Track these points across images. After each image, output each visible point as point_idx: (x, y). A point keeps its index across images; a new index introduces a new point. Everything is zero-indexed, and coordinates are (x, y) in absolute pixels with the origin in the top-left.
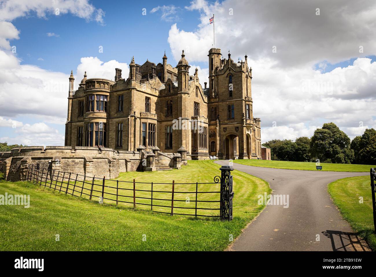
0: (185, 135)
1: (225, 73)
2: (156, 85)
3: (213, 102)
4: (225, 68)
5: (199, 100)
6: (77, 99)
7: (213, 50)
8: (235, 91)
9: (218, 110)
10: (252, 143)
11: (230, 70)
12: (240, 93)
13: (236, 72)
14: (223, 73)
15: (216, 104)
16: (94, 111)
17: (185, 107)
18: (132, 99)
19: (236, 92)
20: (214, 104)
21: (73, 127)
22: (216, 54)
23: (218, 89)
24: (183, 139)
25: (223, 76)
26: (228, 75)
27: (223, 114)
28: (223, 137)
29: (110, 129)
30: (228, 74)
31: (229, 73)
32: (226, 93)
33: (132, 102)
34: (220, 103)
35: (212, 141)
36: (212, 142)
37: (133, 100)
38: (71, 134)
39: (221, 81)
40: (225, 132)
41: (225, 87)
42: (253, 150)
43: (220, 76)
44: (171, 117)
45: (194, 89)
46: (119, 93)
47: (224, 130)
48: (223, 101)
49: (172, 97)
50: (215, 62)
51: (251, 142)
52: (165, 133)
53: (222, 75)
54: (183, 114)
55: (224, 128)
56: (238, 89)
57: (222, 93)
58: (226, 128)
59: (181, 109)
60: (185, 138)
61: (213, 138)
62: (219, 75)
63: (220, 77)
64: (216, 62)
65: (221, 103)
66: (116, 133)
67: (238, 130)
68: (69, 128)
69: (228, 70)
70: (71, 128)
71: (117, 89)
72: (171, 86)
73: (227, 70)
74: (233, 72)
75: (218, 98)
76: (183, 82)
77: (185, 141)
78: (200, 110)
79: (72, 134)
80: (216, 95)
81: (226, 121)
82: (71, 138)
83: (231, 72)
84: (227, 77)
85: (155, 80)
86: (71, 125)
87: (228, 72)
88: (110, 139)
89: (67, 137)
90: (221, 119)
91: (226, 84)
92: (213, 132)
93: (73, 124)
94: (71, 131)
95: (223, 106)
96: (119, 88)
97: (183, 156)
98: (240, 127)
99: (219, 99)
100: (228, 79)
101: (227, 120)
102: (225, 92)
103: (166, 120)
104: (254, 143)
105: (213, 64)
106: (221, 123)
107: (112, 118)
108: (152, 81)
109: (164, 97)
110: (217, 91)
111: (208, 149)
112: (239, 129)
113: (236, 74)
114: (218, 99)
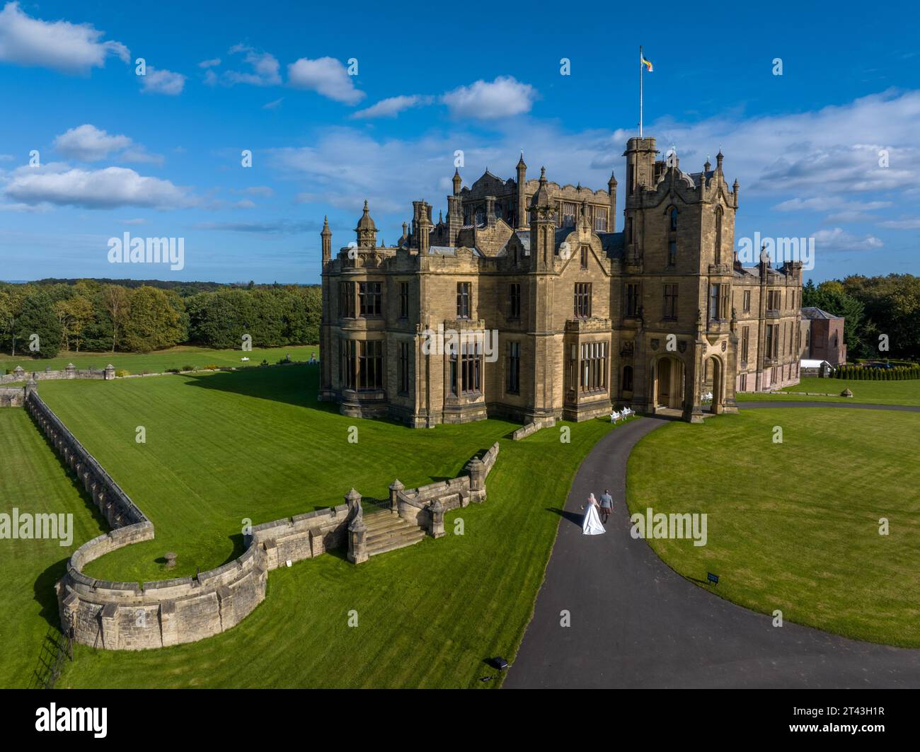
0: (542, 371)
1: (660, 204)
2: (495, 239)
3: (631, 272)
4: (662, 191)
5: (591, 275)
6: (336, 278)
7: (635, 143)
8: (684, 252)
9: (642, 295)
10: (728, 374)
11: (672, 198)
12: (695, 257)
13: (687, 204)
14: (656, 203)
15: (639, 278)
16: (355, 318)
17: (544, 307)
18: (421, 298)
19: (685, 254)
20: (632, 278)
21: (332, 335)
22: (640, 151)
23: (643, 241)
24: (536, 381)
25: (656, 210)
26: (667, 209)
27: (653, 306)
28: (650, 361)
29: (389, 353)
30: (668, 207)
31: (671, 205)
32: (661, 255)
33: (421, 305)
34: (646, 278)
35: (625, 366)
36: (625, 369)
37: (424, 300)
38: (330, 349)
39: (650, 223)
40: (654, 349)
41: (659, 240)
42: (728, 391)
43: (648, 210)
44: (518, 323)
45: (574, 253)
46: (402, 279)
47: (652, 345)
48: (653, 273)
49: (520, 277)
50: (638, 175)
51: (725, 371)
52: (507, 358)
53: (655, 207)
54: (537, 324)
55: (653, 340)
56: (690, 246)
57: (653, 253)
58: (658, 340)
59: (535, 313)
60: (542, 378)
61: (627, 358)
62: (647, 208)
63: (648, 214)
64: (642, 175)
65: (649, 278)
66: (399, 362)
67: (685, 350)
68: (325, 335)
69: (668, 197)
70: (329, 336)
71: (398, 269)
72: (519, 250)
73: (666, 196)
74: (680, 203)
75: (643, 264)
76: (539, 247)
77: (542, 385)
78: (593, 299)
79: (332, 349)
80: (638, 257)
81: (658, 324)
82: (330, 354)
83: (676, 201)
84: (665, 214)
85: (494, 227)
86: (330, 329)
87: (667, 201)
88: (389, 373)
89: (324, 355)
90: (647, 316)
91: (662, 231)
92: (628, 344)
93: (332, 327)
94: (330, 341)
95: (653, 286)
96: (399, 268)
97: (475, 482)
98: (689, 343)
99: (644, 268)
100: (667, 218)
101: (660, 322)
102: (659, 253)
103: (508, 328)
104: (732, 373)
105: (633, 180)
106: (648, 326)
107: (392, 331)
108: (486, 232)
109: (505, 275)
110: (640, 247)
111: (609, 390)
112: (688, 346)
113: (687, 208)
114: (641, 267)
